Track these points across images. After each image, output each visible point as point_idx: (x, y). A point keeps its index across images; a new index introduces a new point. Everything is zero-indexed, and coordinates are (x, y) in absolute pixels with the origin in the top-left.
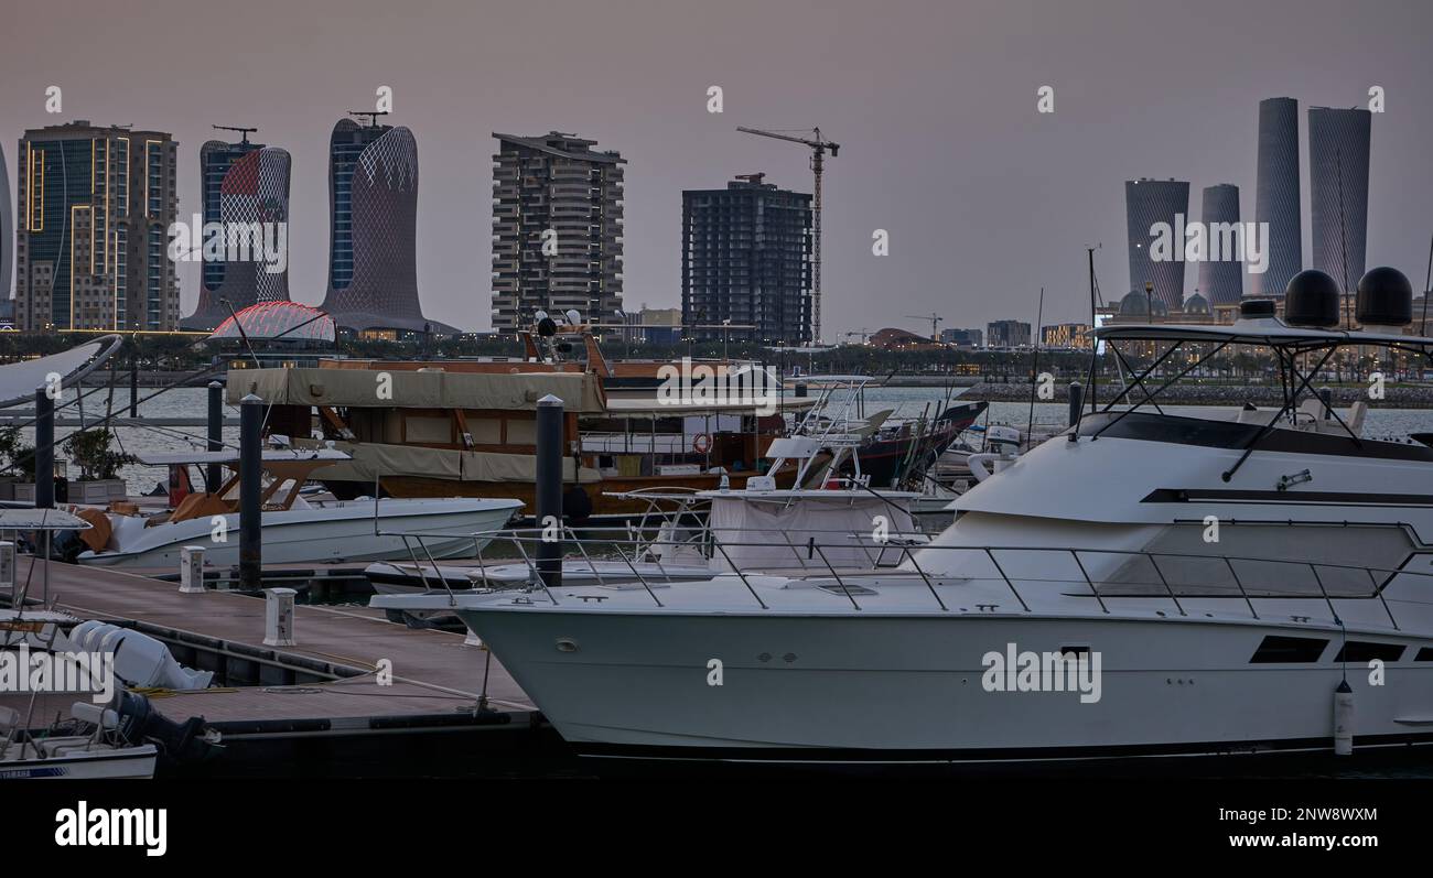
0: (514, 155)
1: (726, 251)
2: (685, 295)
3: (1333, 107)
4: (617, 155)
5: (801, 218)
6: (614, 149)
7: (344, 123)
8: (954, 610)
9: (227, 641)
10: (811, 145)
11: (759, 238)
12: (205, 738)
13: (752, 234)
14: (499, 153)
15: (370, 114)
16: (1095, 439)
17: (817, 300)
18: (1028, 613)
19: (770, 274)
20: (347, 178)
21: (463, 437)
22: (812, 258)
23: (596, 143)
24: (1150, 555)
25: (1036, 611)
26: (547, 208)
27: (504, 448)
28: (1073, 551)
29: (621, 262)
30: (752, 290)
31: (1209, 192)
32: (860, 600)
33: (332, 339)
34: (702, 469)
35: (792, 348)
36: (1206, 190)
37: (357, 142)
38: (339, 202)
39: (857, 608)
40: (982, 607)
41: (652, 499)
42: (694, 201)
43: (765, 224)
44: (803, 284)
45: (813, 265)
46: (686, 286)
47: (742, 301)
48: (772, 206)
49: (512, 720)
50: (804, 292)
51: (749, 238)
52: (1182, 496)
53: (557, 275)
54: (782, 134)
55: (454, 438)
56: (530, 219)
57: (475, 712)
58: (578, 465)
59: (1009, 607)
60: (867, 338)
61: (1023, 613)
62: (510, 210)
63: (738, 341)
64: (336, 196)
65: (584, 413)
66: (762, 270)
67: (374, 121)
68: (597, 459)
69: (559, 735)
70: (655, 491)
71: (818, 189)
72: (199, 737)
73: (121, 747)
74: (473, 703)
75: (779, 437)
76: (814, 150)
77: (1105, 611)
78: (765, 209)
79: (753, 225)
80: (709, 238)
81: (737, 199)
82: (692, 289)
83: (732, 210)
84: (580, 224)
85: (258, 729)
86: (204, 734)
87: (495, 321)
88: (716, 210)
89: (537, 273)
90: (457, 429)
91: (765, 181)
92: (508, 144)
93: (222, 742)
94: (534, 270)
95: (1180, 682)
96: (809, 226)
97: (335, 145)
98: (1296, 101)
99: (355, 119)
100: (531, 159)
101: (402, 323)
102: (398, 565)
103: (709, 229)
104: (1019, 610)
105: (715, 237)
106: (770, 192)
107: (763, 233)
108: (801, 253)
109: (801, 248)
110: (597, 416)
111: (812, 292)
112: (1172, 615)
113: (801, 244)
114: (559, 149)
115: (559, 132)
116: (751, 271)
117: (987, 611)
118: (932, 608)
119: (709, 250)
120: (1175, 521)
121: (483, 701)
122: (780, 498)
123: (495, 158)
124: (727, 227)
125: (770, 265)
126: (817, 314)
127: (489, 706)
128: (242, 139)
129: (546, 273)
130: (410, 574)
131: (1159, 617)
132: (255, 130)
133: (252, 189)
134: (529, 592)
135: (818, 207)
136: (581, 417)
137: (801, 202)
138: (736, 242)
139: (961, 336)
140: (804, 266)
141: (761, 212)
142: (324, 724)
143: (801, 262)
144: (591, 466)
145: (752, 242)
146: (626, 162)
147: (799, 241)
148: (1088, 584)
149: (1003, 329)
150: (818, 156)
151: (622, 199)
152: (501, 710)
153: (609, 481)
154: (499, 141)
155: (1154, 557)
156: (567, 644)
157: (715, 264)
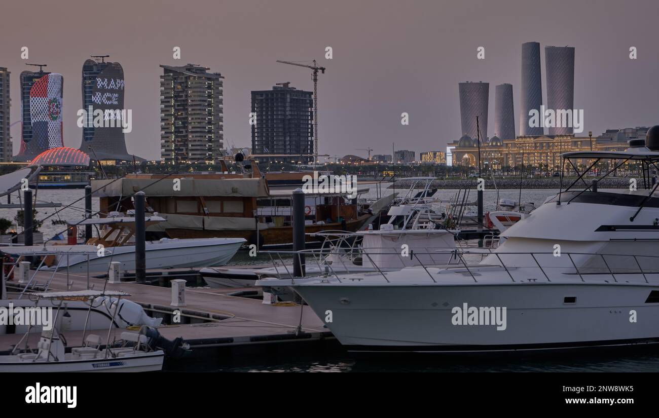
0: (170, 76)
1: (272, 120)
2: (253, 141)
3: (557, 46)
4: (220, 75)
5: (308, 103)
6: (218, 72)
7: (88, 61)
8: (518, 282)
9: (153, 305)
10: (312, 68)
11: (288, 113)
12: (182, 347)
13: (285, 111)
14: (163, 75)
15: (101, 57)
16: (569, 203)
17: (316, 142)
18: (549, 282)
19: (293, 130)
20: (90, 88)
21: (204, 210)
22: (313, 122)
23: (209, 69)
24: (602, 255)
25: (553, 281)
26: (187, 100)
27: (222, 214)
28: (569, 254)
29: (222, 126)
30: (285, 138)
31: (498, 87)
32: (477, 278)
33: (88, 165)
34: (314, 222)
35: (305, 165)
36: (497, 87)
37: (95, 70)
38: (87, 99)
39: (476, 281)
40: (530, 280)
41: (326, 236)
42: (257, 96)
43: (291, 106)
44: (309, 135)
45: (314, 125)
46: (253, 137)
47: (280, 143)
48: (294, 98)
49: (313, 336)
50: (310, 138)
51: (283, 113)
52: (613, 228)
53: (192, 132)
54: (298, 63)
55: (199, 210)
56: (178, 106)
57: (297, 334)
58: (257, 222)
59: (542, 280)
60: (337, 160)
61: (547, 282)
62: (169, 102)
63: (279, 162)
64: (85, 96)
65: (259, 197)
66: (289, 128)
67: (103, 60)
68: (264, 219)
69: (339, 342)
70: (326, 232)
71: (315, 89)
72: (180, 347)
73: (148, 352)
74: (294, 329)
75: (393, 206)
76: (314, 70)
77: (583, 280)
78: (291, 99)
79: (285, 107)
80: (264, 113)
81: (277, 94)
82: (256, 138)
83: (275, 100)
84: (202, 108)
85: (202, 343)
86: (182, 345)
87: (163, 155)
88: (267, 100)
89: (182, 131)
90: (200, 205)
91: (290, 86)
92: (167, 70)
93: (190, 349)
94: (181, 130)
95: (615, 312)
96: (311, 107)
97: (84, 72)
98: (539, 44)
99: (93, 59)
100: (179, 77)
101: (119, 157)
102: (215, 268)
103: (264, 109)
104: (545, 281)
105: (267, 113)
106: (293, 91)
107: (290, 110)
108: (308, 120)
109: (308, 118)
110: (265, 199)
111: (313, 138)
112: (612, 282)
113: (308, 116)
114: (192, 72)
115: (192, 64)
116: (284, 129)
117: (532, 281)
118: (508, 281)
119: (264, 119)
120: (610, 240)
121: (300, 328)
122: (397, 234)
123: (161, 77)
124: (272, 108)
125: (293, 126)
126: (316, 149)
127: (302, 330)
128: (39, 70)
129: (187, 131)
130: (222, 272)
131: (606, 283)
132: (46, 65)
133: (45, 94)
134: (326, 277)
135: (316, 98)
136: (258, 199)
137: (308, 95)
138: (277, 115)
139: (381, 158)
140: (310, 126)
141: (288, 100)
142: (230, 340)
143: (308, 124)
144: (262, 222)
145: (285, 115)
146: (223, 78)
147: (307, 114)
148: (575, 269)
149: (402, 154)
150: (315, 73)
151: (222, 95)
152: (306, 332)
153: (271, 229)
154: (163, 69)
155: (603, 256)
156: (345, 300)
157: (267, 126)
